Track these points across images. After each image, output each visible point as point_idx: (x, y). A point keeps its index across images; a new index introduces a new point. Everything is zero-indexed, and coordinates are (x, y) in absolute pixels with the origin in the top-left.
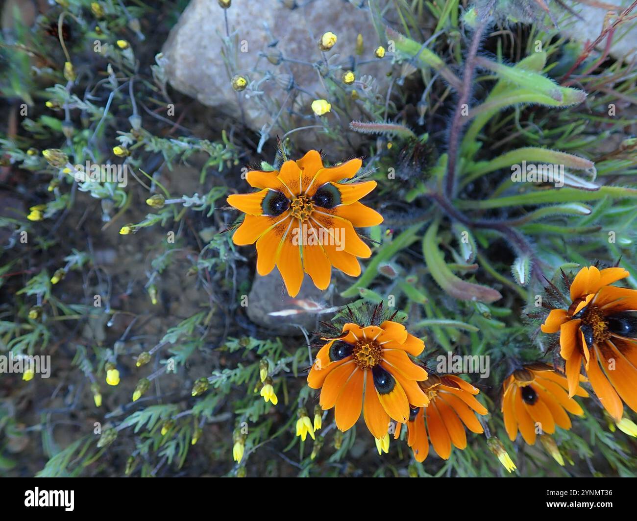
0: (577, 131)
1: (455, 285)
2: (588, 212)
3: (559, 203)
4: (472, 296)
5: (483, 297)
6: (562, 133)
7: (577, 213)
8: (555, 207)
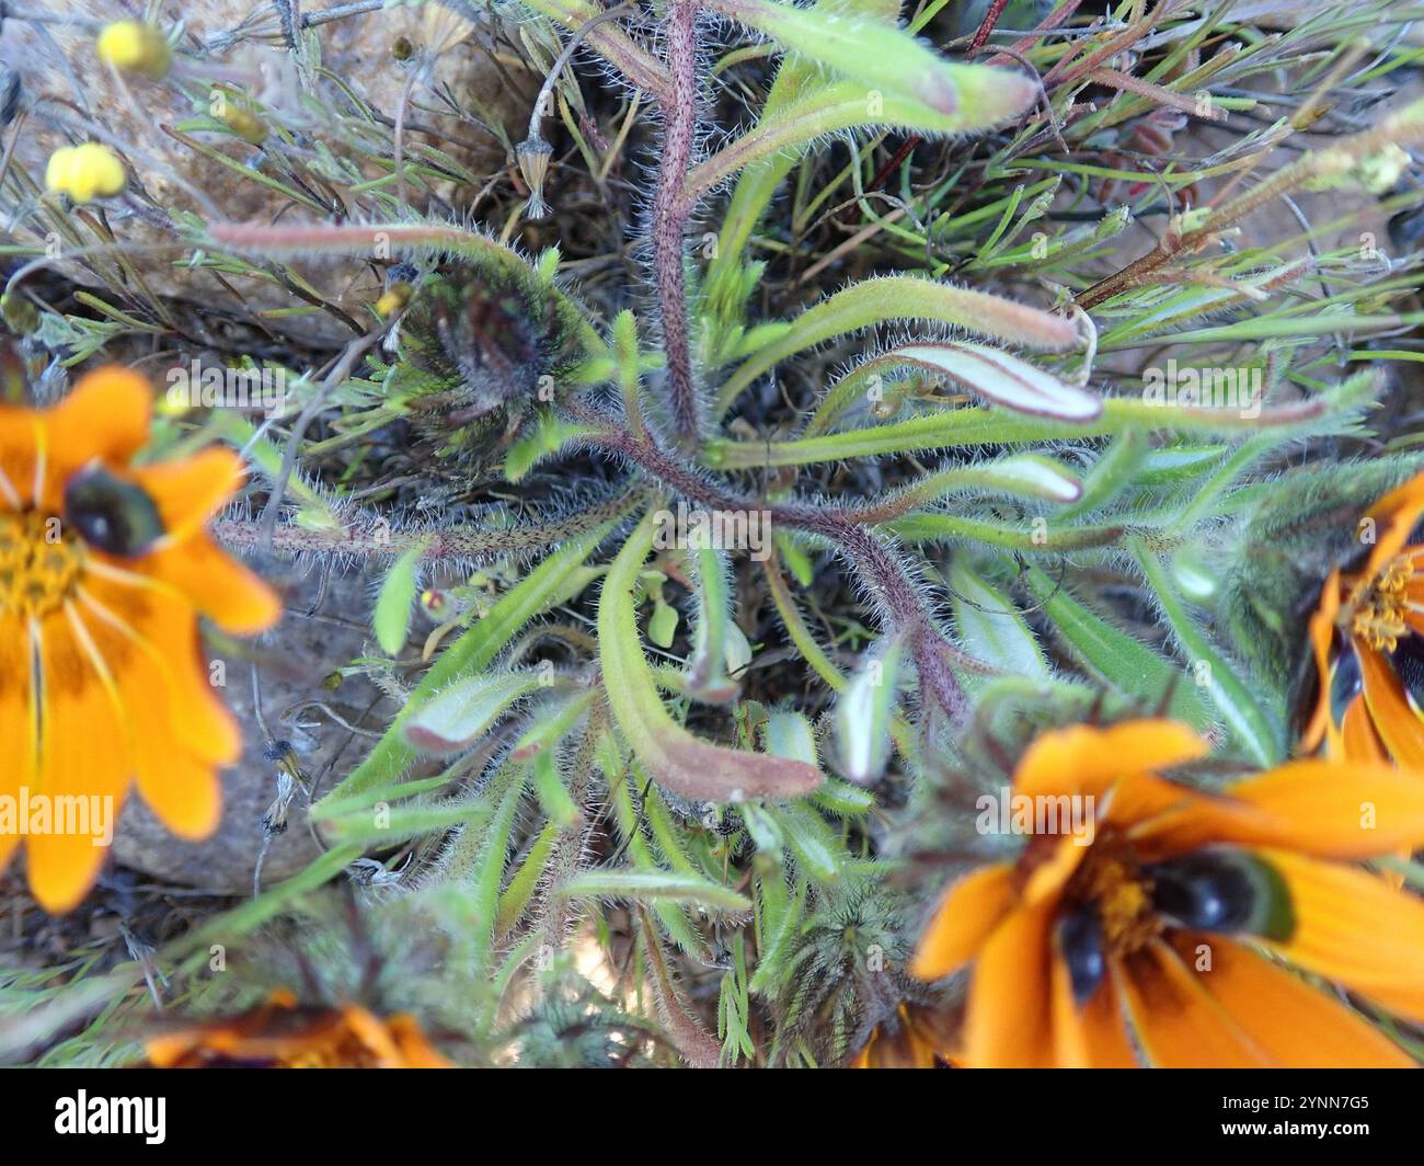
0: (1033, 213)
1: (672, 752)
2: (1069, 491)
3: (991, 452)
4: (731, 789)
5: (764, 789)
6: (992, 224)
7: (1036, 495)
8: (977, 468)
